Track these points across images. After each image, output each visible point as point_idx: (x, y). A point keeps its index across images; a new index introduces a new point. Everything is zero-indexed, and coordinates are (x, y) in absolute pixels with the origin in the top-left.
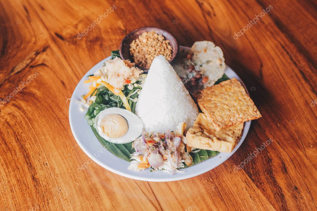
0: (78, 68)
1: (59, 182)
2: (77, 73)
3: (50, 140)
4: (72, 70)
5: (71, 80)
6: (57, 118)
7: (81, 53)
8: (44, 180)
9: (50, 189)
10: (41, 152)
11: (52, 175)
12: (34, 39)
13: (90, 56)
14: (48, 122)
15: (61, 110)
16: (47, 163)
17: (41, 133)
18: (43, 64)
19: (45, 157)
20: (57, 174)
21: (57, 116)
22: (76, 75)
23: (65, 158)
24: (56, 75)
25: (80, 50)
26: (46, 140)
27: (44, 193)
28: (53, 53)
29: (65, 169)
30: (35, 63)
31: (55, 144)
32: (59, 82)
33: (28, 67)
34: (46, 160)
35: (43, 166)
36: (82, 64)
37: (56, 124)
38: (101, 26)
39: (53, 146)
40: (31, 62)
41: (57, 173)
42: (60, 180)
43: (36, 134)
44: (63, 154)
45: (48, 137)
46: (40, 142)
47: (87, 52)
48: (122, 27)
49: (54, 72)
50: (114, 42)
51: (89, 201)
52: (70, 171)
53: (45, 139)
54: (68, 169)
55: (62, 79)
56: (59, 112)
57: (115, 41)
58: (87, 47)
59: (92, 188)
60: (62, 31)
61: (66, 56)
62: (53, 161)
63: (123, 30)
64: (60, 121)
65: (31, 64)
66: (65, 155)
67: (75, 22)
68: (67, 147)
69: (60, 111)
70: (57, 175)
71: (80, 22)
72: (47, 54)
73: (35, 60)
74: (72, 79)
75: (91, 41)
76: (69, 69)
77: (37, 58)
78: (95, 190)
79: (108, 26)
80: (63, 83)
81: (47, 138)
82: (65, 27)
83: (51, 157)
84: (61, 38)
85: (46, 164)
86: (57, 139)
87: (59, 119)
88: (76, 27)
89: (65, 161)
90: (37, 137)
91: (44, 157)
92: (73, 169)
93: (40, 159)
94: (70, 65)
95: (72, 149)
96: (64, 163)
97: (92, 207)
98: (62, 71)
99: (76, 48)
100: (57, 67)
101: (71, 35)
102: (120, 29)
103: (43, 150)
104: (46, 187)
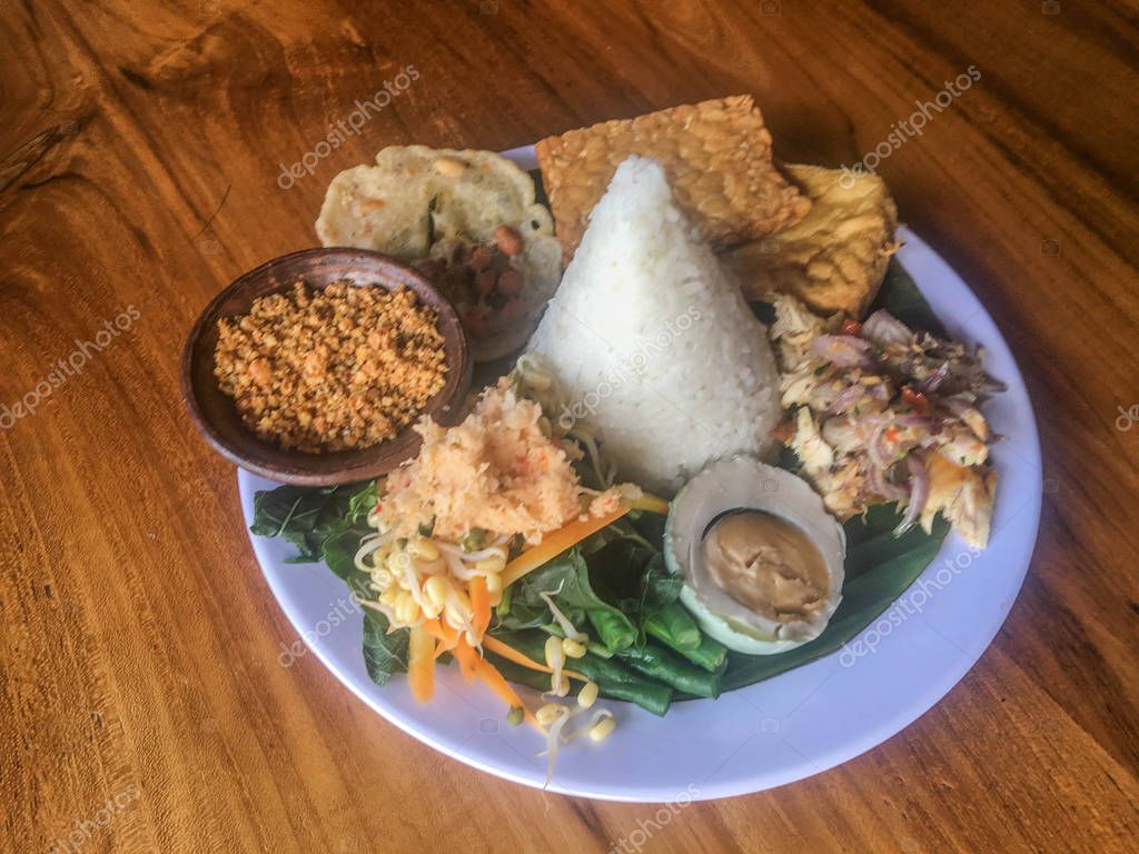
0: (198, 179)
1: (97, 680)
2: (195, 199)
3: (74, 476)
4: (178, 187)
5: (174, 224)
6: (107, 378)
7: (214, 129)
8: (29, 673)
9: (49, 719)
10: (26, 535)
11: (68, 642)
12: (44, 93)
13: (244, 137)
14: (71, 398)
15: (128, 344)
16: (51, 582)
17: (37, 446)
18: (71, 176)
19: (46, 558)
20: (91, 638)
21: (107, 369)
22: (190, 204)
23: (134, 554)
24: (118, 211)
25: (210, 120)
26: (57, 479)
27: (21, 747)
28: (110, 134)
29: (127, 606)
30: (42, 172)
31: (90, 492)
32: (127, 235)
33: (13, 189)
34: (47, 569)
35: (30, 602)
36: (217, 165)
37: (103, 405)
38: (285, 38)
39: (82, 501)
40: (26, 170)
41: (90, 632)
42: (103, 667)
43: (17, 453)
44: (126, 537)
45: (65, 462)
46: (29, 487)
47: (235, 126)
48: (356, 39)
49: (111, 202)
50: (330, 86)
51: (234, 771)
52: (148, 614)
53: (53, 469)
54: (142, 607)
55: (135, 223)
56: (120, 352)
57: (333, 82)
58: (233, 108)
59: (250, 693)
60: (147, 61)
61: (159, 140)
62: (78, 572)
63: (358, 46)
64: (121, 388)
65: (26, 178)
66: (135, 537)
67: (196, 32)
68: (143, 499)
69: (124, 345)
70: (88, 643)
71: (211, 30)
72: (88, 142)
73: (43, 164)
74: (178, 222)
75: (248, 88)
76: (166, 186)
77: (50, 157)
78: (260, 704)
79: (309, 39)
80: (141, 237)
81: (59, 467)
82: (158, 50)
83: (69, 554)
84: (144, 82)
85: (47, 588)
86: (105, 466)
87: (115, 380)
88: (197, 45)
89: (133, 570)
90: (19, 465)
91: (39, 556)
92: (165, 604)
93: (19, 569)
94: (170, 173)
95: (166, 510)
96: (128, 577)
97: (247, 804)
98: (140, 193)
99: (196, 114)
100: (123, 182)
101: (179, 71)
102: (349, 44)
103: (35, 525)
104: (32, 711)
